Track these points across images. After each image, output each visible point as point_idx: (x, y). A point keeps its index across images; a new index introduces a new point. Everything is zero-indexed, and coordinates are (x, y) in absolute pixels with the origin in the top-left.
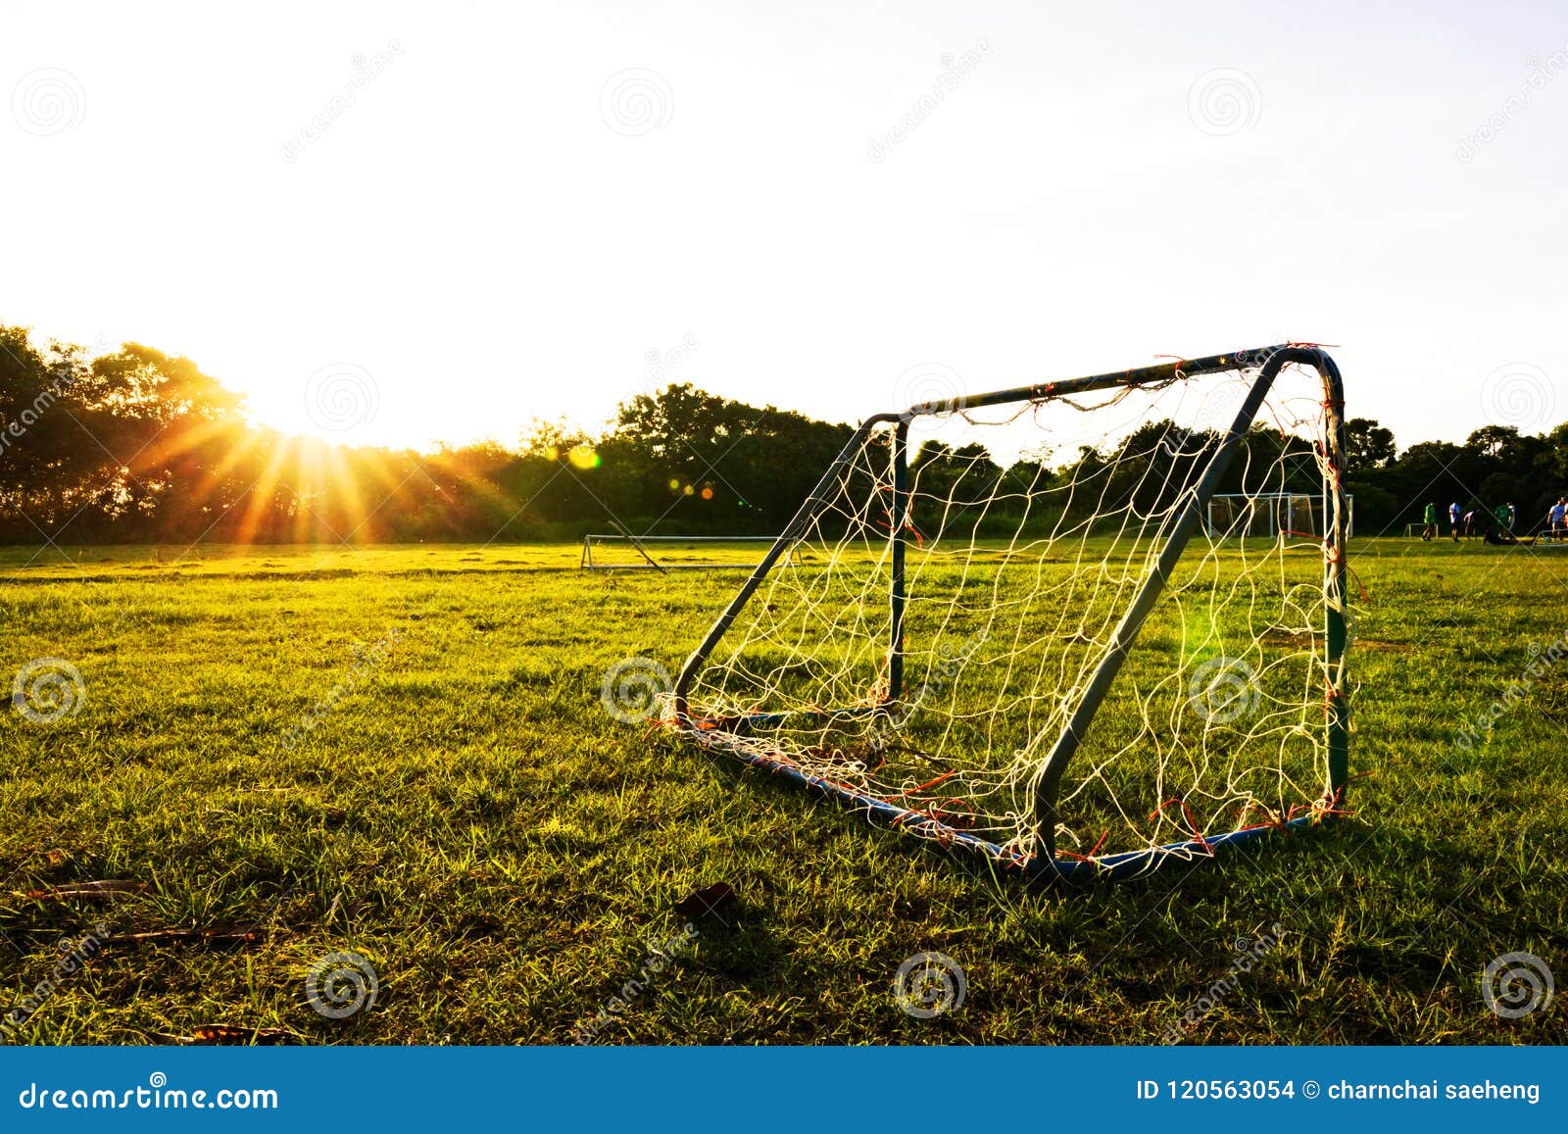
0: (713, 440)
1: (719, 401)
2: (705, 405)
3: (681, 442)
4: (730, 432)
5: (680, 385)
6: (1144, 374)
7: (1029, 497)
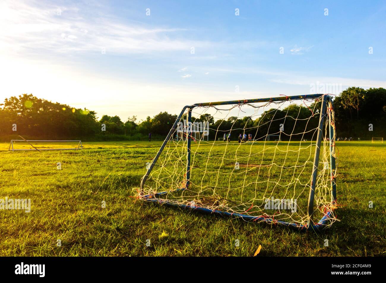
0: (38, 112)
1: (40, 100)
2: (36, 101)
3: (27, 112)
4: (44, 109)
5: (28, 94)
6: (276, 99)
7: (244, 129)
